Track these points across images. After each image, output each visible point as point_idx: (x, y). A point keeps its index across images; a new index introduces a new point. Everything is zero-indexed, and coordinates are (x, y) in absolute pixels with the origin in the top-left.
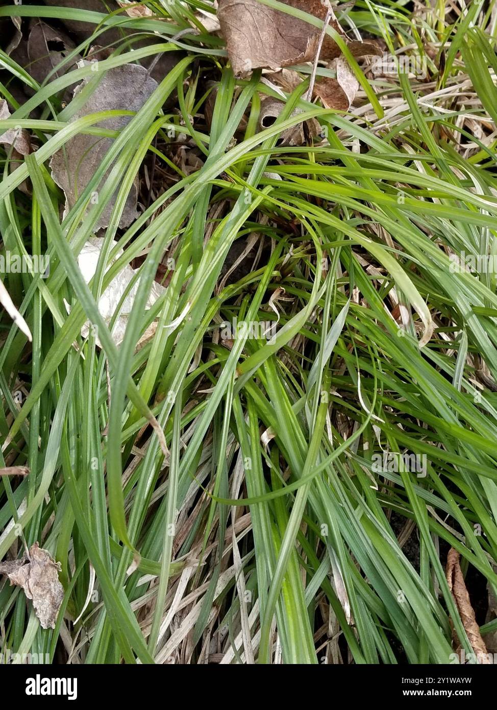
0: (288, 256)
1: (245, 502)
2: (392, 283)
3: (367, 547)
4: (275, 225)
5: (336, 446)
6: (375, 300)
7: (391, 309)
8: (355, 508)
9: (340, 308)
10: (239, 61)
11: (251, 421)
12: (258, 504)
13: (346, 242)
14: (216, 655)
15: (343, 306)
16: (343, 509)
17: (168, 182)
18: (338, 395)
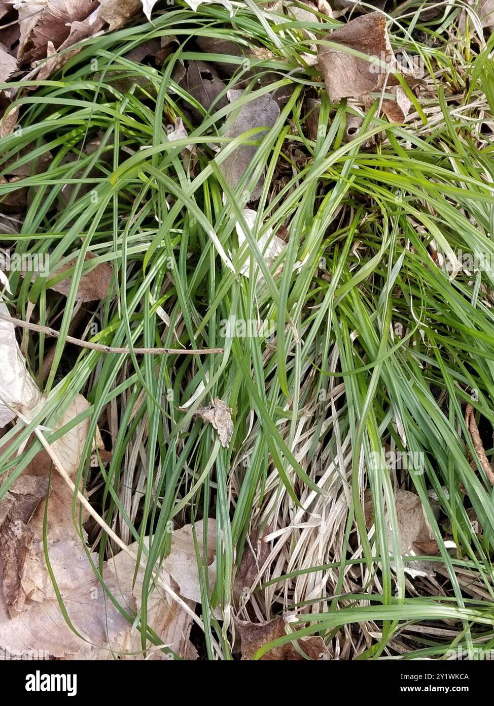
0: (364, 220)
1: (339, 375)
2: (432, 237)
3: (416, 403)
4: (353, 198)
5: (396, 342)
6: (422, 250)
7: (431, 254)
8: (409, 380)
9: (399, 254)
10: (333, 92)
11: (343, 325)
12: (350, 376)
13: (403, 212)
14: (320, 472)
15: (401, 254)
16: (401, 380)
17: (281, 168)
18: (397, 310)
